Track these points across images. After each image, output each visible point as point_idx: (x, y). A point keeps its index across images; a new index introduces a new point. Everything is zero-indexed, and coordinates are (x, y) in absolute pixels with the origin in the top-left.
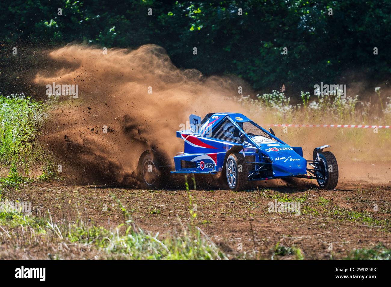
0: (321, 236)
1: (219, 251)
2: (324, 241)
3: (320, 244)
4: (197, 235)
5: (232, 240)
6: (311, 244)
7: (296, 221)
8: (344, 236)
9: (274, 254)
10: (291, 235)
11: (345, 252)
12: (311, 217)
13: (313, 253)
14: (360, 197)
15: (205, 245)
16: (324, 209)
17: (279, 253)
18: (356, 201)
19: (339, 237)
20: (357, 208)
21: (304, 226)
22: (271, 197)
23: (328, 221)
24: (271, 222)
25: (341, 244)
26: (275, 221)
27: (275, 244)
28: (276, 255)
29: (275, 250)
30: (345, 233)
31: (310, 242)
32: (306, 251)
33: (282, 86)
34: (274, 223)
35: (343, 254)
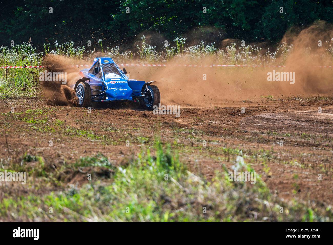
0: (57, 148)
2: (59, 151)
3: (56, 154)
6: (50, 153)
7: (39, 137)
8: (73, 148)
9: (23, 161)
10: (36, 147)
11: (75, 160)
12: (50, 134)
13: (51, 160)
14: (86, 119)
16: (59, 128)
17: (27, 160)
18: (83, 122)
19: (70, 148)
20: (83, 127)
21: (45, 140)
22: (21, 119)
23: (63, 137)
24: (21, 137)
25: (72, 153)
26: (24, 137)
27: (24, 154)
29: (24, 157)
30: (74, 145)
31: (49, 152)
32: (46, 158)
33: (29, 39)
34: (24, 138)
35: (73, 161)
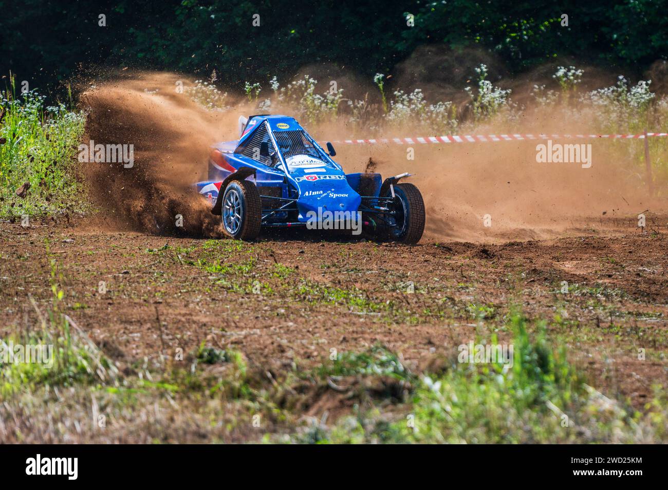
0: (278, 330)
1: (102, 356)
2: (281, 339)
3: (275, 345)
4: (64, 329)
5: (125, 337)
6: (260, 344)
7: (234, 305)
8: (317, 330)
9: (196, 361)
10: (226, 329)
11: (319, 358)
12: (261, 298)
13: (263, 360)
14: (345, 263)
15: (77, 346)
16: (282, 284)
17: (205, 359)
18: (338, 270)
19: (308, 331)
20: (339, 282)
21: (249, 314)
22: (191, 264)
23: (290, 305)
24: (191, 306)
25: (312, 344)
26: (198, 304)
27: (198, 345)
28: (199, 363)
29: (198, 354)
30: (318, 325)
31: (259, 341)
32: (251, 356)
33: (211, 72)
34: (197, 307)
35: (315, 362)
